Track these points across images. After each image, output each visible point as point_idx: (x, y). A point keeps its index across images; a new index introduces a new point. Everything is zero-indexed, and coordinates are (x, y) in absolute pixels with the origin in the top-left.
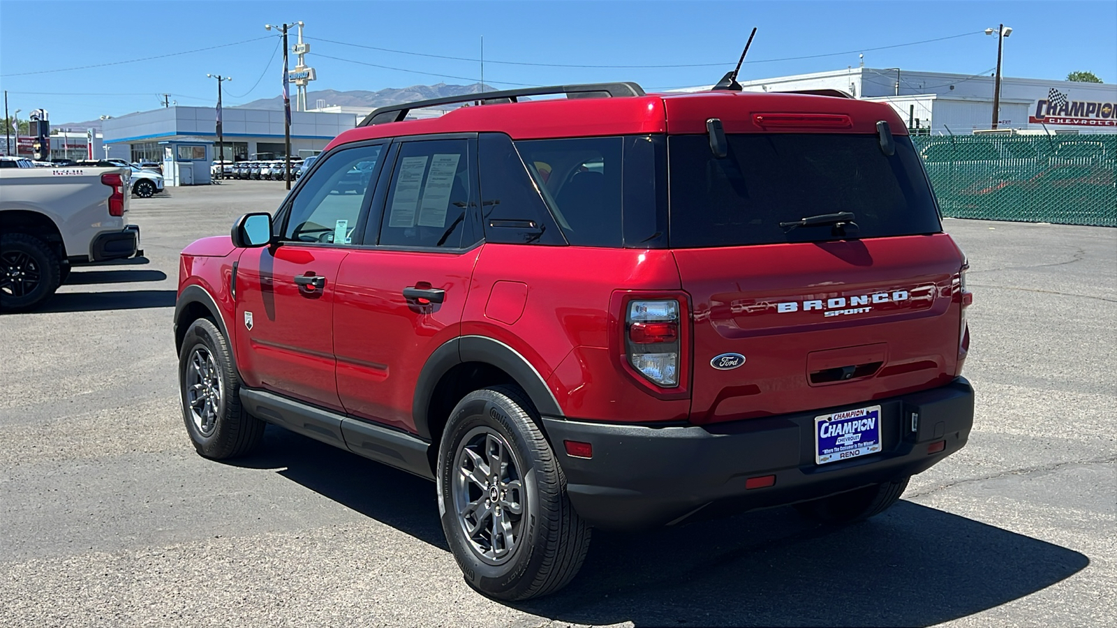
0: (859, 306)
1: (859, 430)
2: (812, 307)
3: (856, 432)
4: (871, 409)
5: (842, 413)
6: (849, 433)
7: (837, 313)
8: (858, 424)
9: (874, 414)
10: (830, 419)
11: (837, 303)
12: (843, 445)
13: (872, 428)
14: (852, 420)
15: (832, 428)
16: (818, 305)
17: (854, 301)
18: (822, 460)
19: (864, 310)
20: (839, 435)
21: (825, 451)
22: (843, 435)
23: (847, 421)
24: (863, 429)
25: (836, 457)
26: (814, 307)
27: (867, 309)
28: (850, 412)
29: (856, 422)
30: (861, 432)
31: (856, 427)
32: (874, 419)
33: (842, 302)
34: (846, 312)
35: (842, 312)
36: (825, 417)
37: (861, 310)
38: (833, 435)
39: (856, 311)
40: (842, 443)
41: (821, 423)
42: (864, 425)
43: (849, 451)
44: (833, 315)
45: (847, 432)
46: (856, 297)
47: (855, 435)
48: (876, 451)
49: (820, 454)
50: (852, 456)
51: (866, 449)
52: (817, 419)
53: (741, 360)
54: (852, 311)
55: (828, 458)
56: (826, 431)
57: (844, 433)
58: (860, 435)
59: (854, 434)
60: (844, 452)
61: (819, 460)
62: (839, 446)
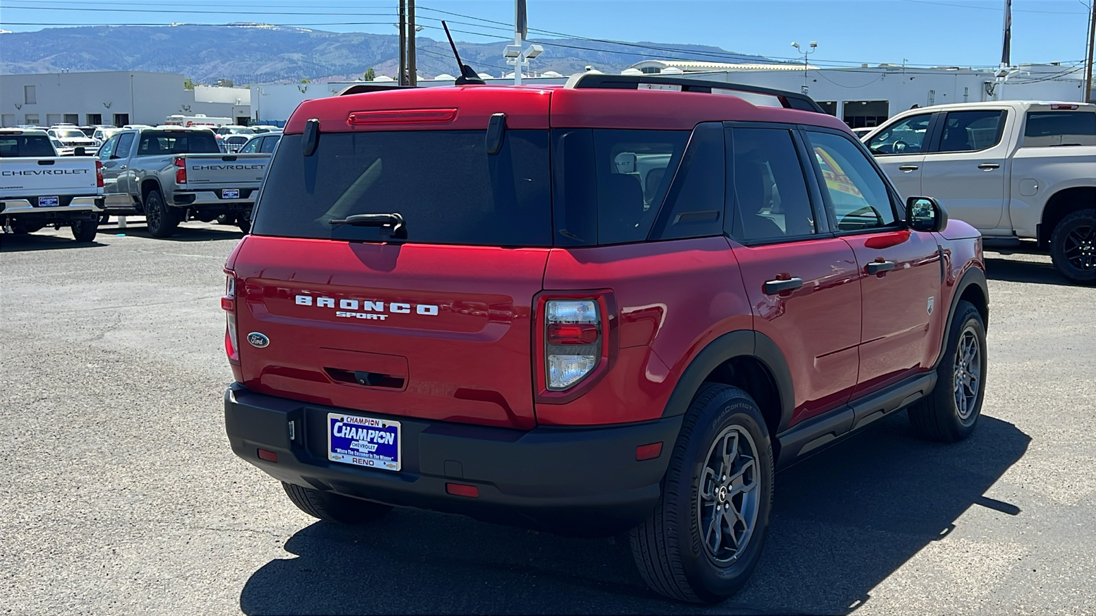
0: (373, 311)
1: (375, 441)
2: (325, 304)
3: (372, 441)
4: (389, 423)
5: (355, 418)
6: (363, 440)
7: (348, 315)
8: (375, 435)
9: (392, 430)
10: (342, 419)
11: (349, 304)
12: (358, 450)
13: (391, 443)
14: (368, 428)
15: (346, 429)
16: (331, 303)
17: (368, 305)
18: (333, 457)
19: (379, 317)
20: (352, 439)
21: (339, 450)
22: (357, 441)
23: (363, 427)
24: (381, 441)
25: (348, 459)
26: (327, 304)
27: (382, 317)
28: (364, 419)
29: (373, 432)
30: (377, 443)
31: (373, 436)
32: (393, 435)
33: (355, 305)
34: (358, 316)
35: (354, 314)
36: (338, 416)
37: (375, 317)
38: (347, 436)
39: (369, 316)
40: (356, 447)
41: (334, 421)
42: (382, 437)
43: (363, 459)
44: (344, 315)
45: (361, 439)
46: (371, 302)
47: (370, 445)
48: (394, 469)
49: (332, 451)
50: (365, 465)
51: (382, 463)
52: (331, 416)
53: (265, 341)
54: (364, 316)
55: (340, 458)
56: (340, 430)
57: (358, 438)
58: (376, 446)
59: (369, 442)
60: (358, 458)
61: (332, 456)
62: (353, 450)
